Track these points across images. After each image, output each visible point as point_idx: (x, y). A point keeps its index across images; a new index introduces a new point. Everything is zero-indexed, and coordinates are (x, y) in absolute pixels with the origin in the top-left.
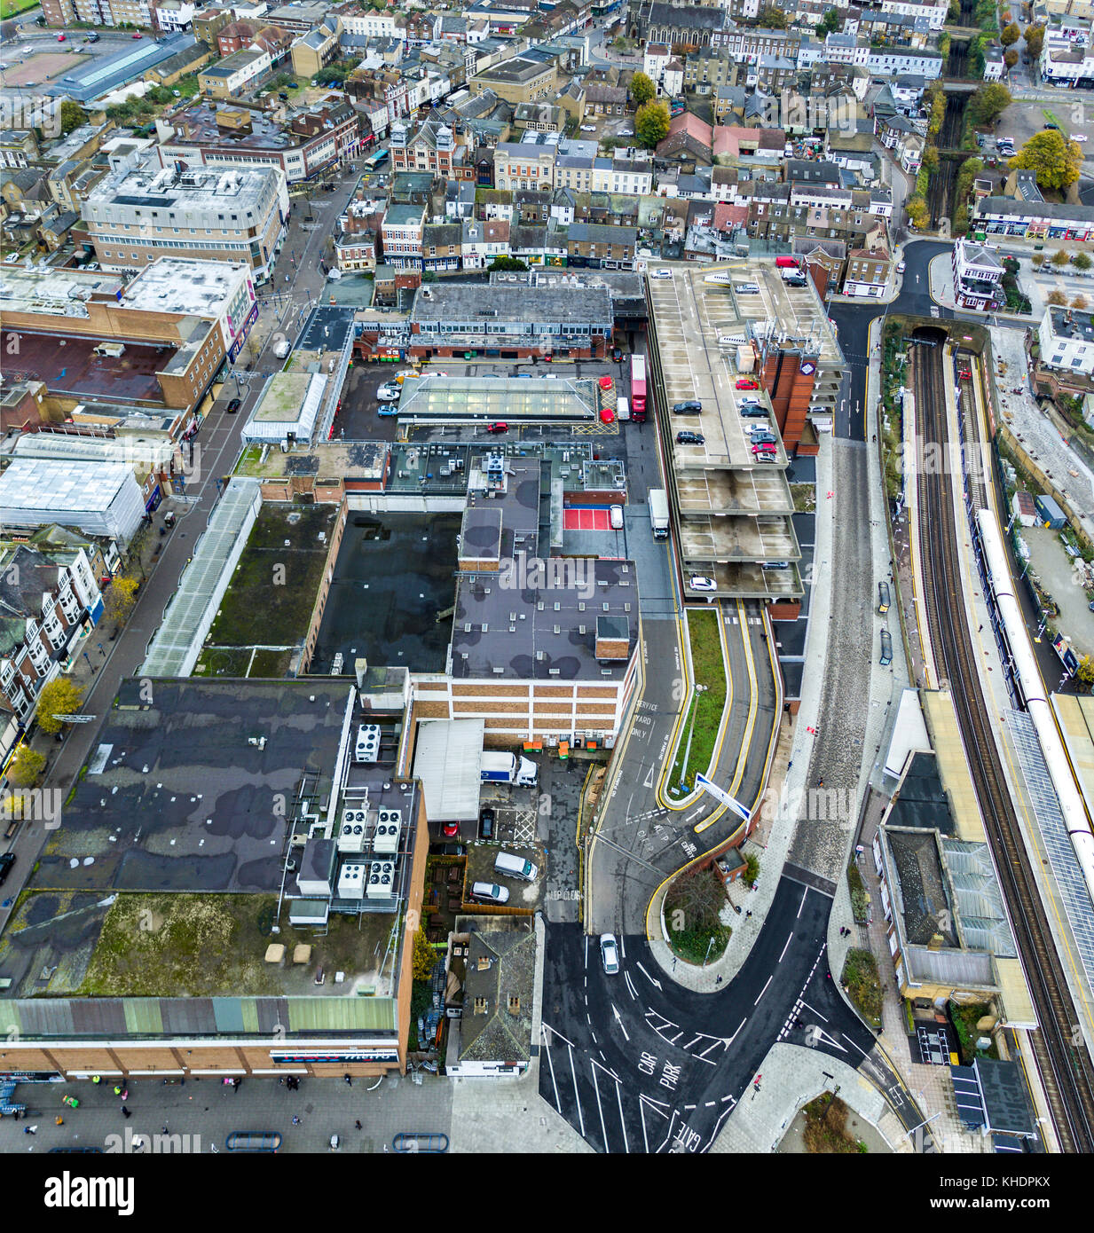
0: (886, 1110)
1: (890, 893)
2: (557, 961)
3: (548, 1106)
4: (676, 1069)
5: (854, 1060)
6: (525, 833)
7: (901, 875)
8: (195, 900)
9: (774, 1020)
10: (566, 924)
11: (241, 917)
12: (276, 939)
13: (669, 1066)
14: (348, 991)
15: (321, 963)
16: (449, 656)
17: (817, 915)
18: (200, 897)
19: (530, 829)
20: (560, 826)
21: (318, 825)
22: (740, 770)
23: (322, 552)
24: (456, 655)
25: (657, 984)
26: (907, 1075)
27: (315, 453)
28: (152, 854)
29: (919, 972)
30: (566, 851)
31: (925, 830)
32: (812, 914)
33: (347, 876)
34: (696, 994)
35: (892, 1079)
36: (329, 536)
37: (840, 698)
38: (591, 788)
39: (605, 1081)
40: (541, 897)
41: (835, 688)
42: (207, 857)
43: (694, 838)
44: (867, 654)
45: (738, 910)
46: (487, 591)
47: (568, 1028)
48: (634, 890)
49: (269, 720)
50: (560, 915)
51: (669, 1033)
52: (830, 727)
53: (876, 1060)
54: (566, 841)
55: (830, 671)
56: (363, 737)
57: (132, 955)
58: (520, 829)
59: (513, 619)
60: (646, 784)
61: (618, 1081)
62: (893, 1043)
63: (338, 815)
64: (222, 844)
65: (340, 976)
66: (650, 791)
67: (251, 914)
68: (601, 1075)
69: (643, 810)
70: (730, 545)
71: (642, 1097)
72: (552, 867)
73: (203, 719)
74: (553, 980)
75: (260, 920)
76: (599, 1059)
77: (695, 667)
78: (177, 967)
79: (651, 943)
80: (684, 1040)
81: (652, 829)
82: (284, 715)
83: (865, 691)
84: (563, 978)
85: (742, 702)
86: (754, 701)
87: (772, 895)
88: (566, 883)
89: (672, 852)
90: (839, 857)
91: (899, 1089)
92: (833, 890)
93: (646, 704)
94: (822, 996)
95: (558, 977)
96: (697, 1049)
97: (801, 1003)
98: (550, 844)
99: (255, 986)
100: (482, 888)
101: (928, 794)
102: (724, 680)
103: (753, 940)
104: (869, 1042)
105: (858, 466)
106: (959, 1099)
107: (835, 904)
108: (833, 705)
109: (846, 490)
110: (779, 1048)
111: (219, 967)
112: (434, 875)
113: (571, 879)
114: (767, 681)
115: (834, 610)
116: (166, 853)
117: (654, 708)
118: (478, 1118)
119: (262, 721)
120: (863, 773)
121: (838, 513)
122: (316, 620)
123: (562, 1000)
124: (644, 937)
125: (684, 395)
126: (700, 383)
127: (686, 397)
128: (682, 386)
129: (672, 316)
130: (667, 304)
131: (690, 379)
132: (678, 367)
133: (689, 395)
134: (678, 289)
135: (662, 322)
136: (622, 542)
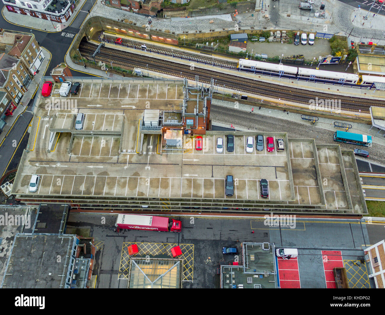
125: (209, 187)
126: (194, 173)
127: (212, 185)
128: (197, 186)
129: (100, 183)
130: (81, 184)
131: (189, 180)
132: (172, 186)
133: (208, 184)
134: (58, 174)
135: (107, 191)
136: (308, 251)
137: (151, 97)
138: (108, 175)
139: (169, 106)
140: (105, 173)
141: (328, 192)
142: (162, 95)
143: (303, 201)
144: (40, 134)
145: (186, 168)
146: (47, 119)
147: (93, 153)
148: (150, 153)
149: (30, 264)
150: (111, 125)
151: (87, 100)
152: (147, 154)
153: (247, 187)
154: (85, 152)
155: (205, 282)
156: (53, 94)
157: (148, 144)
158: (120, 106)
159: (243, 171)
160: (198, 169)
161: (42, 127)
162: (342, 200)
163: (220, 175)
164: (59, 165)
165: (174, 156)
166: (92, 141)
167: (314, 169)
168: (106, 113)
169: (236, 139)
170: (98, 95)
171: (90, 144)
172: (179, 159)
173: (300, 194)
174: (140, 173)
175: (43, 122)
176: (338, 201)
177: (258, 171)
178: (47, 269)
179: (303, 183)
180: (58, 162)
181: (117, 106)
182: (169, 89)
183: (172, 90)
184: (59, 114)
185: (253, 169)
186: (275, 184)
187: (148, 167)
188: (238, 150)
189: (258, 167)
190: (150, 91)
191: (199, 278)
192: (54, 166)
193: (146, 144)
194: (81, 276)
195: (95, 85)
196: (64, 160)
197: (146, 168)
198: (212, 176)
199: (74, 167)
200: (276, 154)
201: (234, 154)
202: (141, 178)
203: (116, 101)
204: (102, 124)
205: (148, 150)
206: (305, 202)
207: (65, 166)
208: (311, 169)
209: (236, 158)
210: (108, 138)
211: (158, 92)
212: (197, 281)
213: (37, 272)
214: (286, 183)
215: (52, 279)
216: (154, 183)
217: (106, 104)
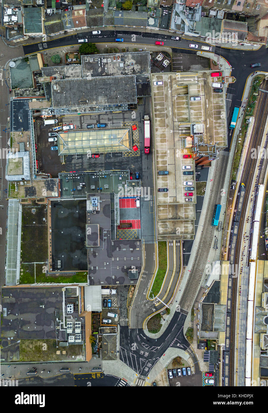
0: (190, 357)
1: (200, 316)
2: (123, 334)
3: (122, 361)
4: (148, 353)
5: (185, 349)
6: (114, 305)
7: (203, 315)
8: (38, 341)
9: (169, 343)
10: (125, 326)
11: (49, 344)
12: (58, 349)
13: (146, 353)
14: (76, 359)
15: (69, 354)
16: (88, 279)
17: (183, 319)
18: (39, 340)
19: (116, 303)
20: (123, 303)
21: (62, 323)
22: (168, 290)
23: (46, 225)
24: (90, 277)
25: (145, 338)
26: (195, 351)
27: (34, 185)
28: (25, 331)
29: (202, 336)
30: (124, 309)
31: (212, 303)
32: (181, 319)
33: (70, 339)
34: (153, 339)
35: (192, 352)
36: (46, 219)
37: (199, 260)
38: (130, 293)
39: (133, 357)
40: (119, 320)
41: (199, 256)
42: (37, 331)
43: (155, 307)
44: (210, 245)
45: (164, 320)
46: (97, 254)
47: (125, 347)
48: (140, 319)
49: (44, 299)
50: (123, 324)
51: (146, 347)
52: (195, 269)
53: (190, 349)
54: (124, 306)
55: (198, 251)
56: (68, 309)
57: (28, 353)
58: (113, 304)
59: (105, 264)
60: (144, 294)
61: (136, 356)
62: (194, 346)
63: (65, 320)
64: (40, 328)
65: (73, 357)
66: (145, 295)
67: (51, 344)
68: (132, 355)
69: (143, 300)
70: (173, 228)
71: (140, 359)
72: (121, 313)
73: (27, 300)
74: (122, 338)
75: (53, 345)
76: (132, 353)
77: (159, 261)
78: (38, 355)
79: (144, 330)
80: (150, 348)
81: (145, 305)
82: (48, 298)
83: (207, 257)
84: (124, 337)
85: (171, 271)
86: (174, 270)
87: (173, 315)
88: (125, 317)
89: (149, 311)
90: (190, 305)
91: (193, 354)
92: (187, 313)
93: (145, 271)
94: (181, 337)
95: (123, 337)
96: (152, 349)
97: (176, 339)
98: (120, 307)
99: (56, 359)
100: (105, 321)
101: (216, 292)
102: (167, 265)
103: (167, 326)
104: (188, 345)
105: (224, 165)
106: (204, 358)
107: (187, 317)
108: (197, 262)
109: (217, 177)
110: (169, 348)
111: (47, 355)
112: (94, 317)
113: (126, 316)
114: (179, 264)
115: (204, 229)
116: (28, 330)
117: (147, 272)
118: (108, 364)
119: (42, 300)
120: (201, 283)
121: (213, 188)
122: (50, 249)
123: (124, 342)
124: (143, 329)
125: (163, 163)
126: (170, 155)
127: (164, 164)
128: (163, 157)
129: (161, 115)
130: (160, 106)
131: (166, 153)
132: (162, 145)
133: (164, 162)
134: (165, 93)
135: (157, 120)
136: (140, 213)
137: (215, 127)
138: (166, 118)
139: (210, 138)
140: (167, 117)
141: (167, 225)
142: (217, 133)
143: (160, 211)
144: (187, 77)
145: (173, 151)
146: (196, 79)
147: (178, 108)
148: (180, 132)
149: (122, 86)
150: (195, 115)
151: (211, 98)
152: (179, 130)
153: (163, 182)
154: (179, 104)
155: (123, 162)
156: (213, 78)
157: (185, 130)
158: (208, 118)
159: (173, 180)
160: (172, 157)
161: (191, 77)
162: (163, 232)
163: (169, 168)
164: (170, 92)
165: (179, 144)
166: (185, 106)
167: (178, 218)
168: (202, 111)
169: (192, 176)
170: (215, 104)
171: (183, 105)
172: (178, 147)
173: (163, 210)
174: (168, 128)
175: (194, 77)
176: (162, 230)
177: (173, 188)
178: (120, 94)
179: (169, 212)
180: (171, 91)
181: (208, 116)
182: (222, 137)
183: (221, 139)
184: (200, 86)
185: (174, 185)
186: (166, 196)
187: (172, 131)
188: (185, 178)
189: (175, 188)
190: (219, 126)
191: (125, 159)
192: (169, 90)
193: (186, 128)
194: (120, 108)
195: (222, 101)
196: (172, 94)
197: (171, 131)
198: (169, 165)
199: (169, 100)
200: (184, 197)
201: (182, 175)
202: (165, 128)
203: (211, 115)
204: (195, 110)
205: (182, 130)
206: (159, 212)
207: (169, 95)
208: (178, 216)
209: (180, 177)
210: (188, 114)
211: (219, 131)
212: (123, 158)
213: (119, 91)
214: (167, 202)
215: (116, 98)
216: (163, 136)
217: (209, 109)
